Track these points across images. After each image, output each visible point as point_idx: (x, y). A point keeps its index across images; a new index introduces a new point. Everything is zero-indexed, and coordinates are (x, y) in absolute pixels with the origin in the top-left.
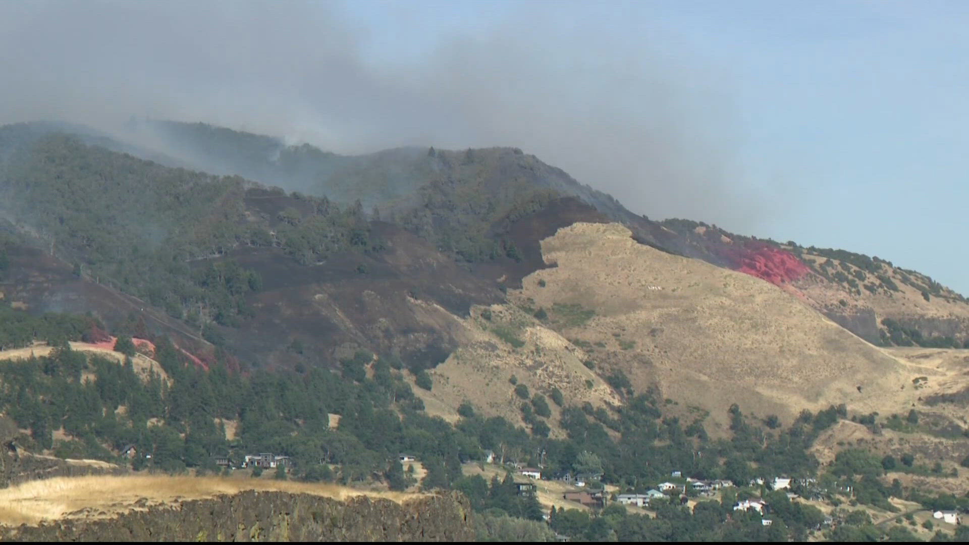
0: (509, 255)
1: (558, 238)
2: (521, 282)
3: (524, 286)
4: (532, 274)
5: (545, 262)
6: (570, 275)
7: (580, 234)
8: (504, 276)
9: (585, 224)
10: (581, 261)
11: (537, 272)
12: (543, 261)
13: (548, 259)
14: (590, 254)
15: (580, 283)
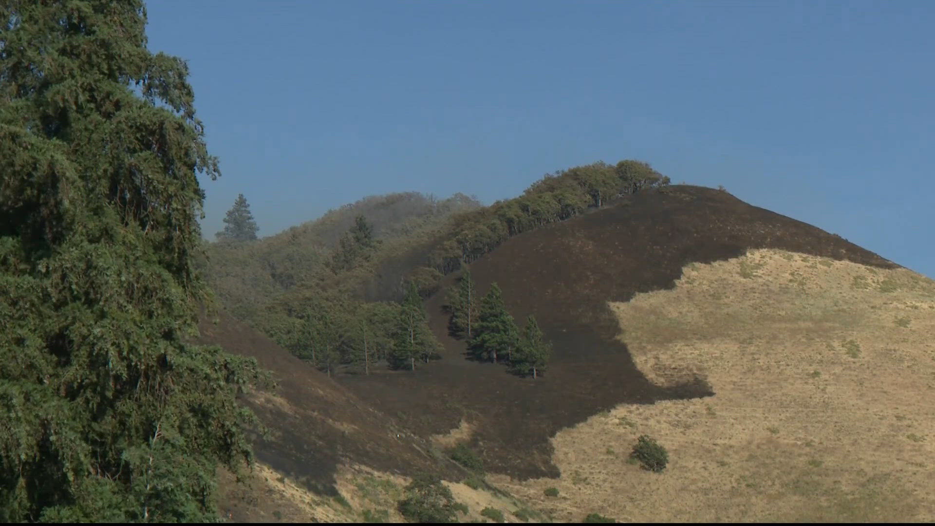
0: (477, 352)
1: (690, 296)
2: (549, 451)
3: (562, 468)
4: (597, 421)
5: (651, 376)
6: (773, 431)
7: (784, 290)
8: (464, 425)
9: (797, 256)
10: (816, 374)
11: (620, 411)
12: (640, 375)
13: (659, 368)
14: (853, 351)
15: (829, 461)
